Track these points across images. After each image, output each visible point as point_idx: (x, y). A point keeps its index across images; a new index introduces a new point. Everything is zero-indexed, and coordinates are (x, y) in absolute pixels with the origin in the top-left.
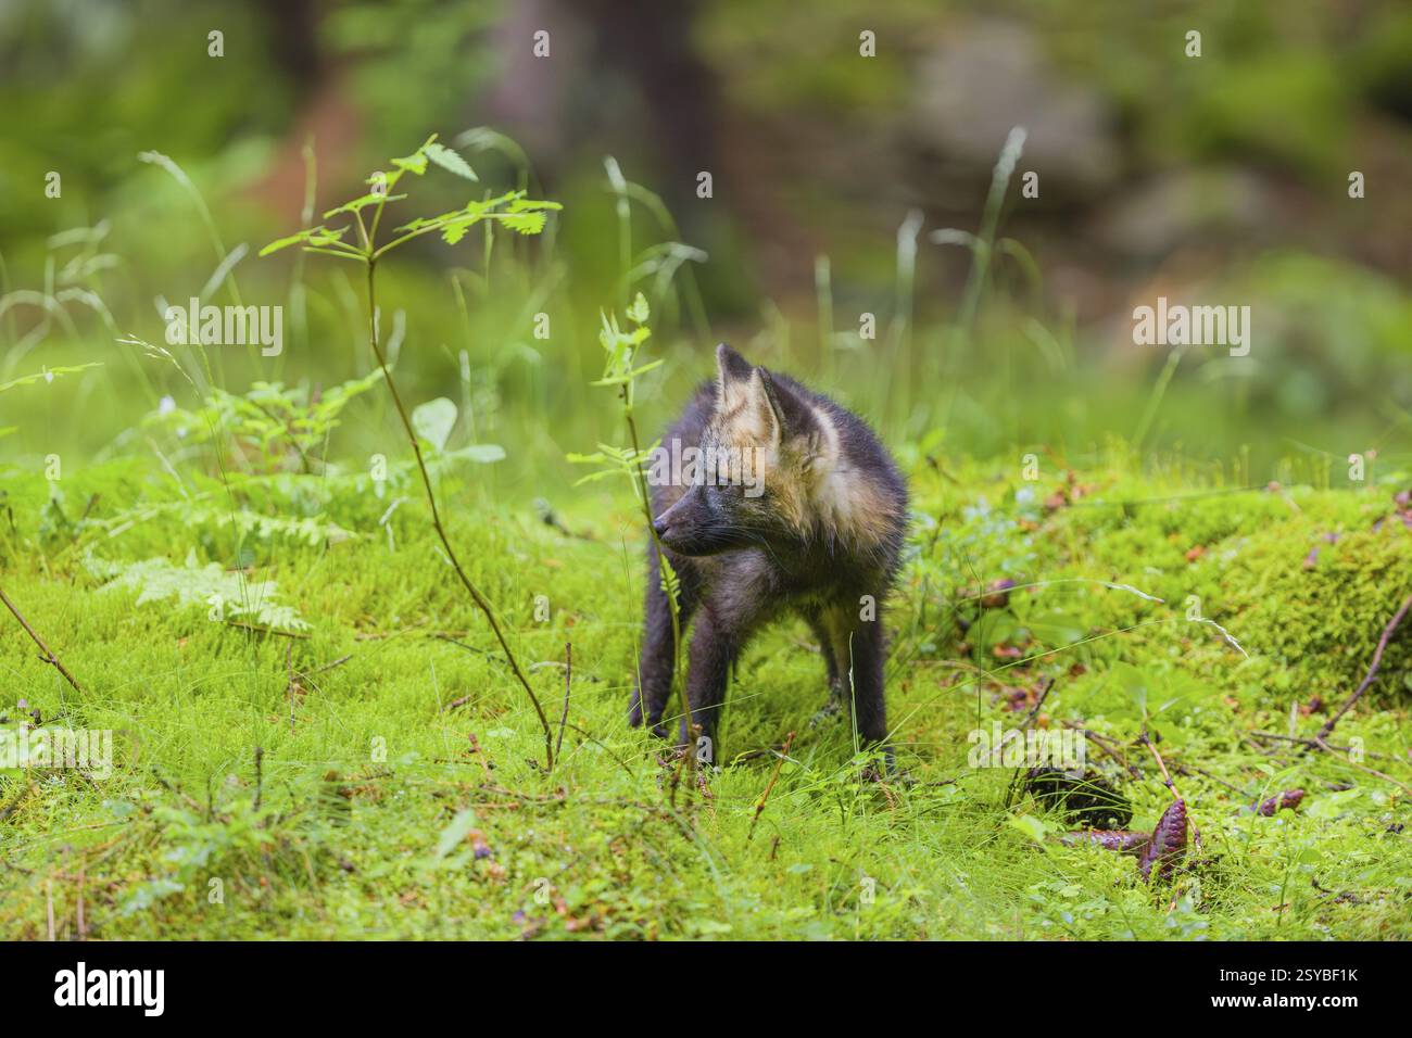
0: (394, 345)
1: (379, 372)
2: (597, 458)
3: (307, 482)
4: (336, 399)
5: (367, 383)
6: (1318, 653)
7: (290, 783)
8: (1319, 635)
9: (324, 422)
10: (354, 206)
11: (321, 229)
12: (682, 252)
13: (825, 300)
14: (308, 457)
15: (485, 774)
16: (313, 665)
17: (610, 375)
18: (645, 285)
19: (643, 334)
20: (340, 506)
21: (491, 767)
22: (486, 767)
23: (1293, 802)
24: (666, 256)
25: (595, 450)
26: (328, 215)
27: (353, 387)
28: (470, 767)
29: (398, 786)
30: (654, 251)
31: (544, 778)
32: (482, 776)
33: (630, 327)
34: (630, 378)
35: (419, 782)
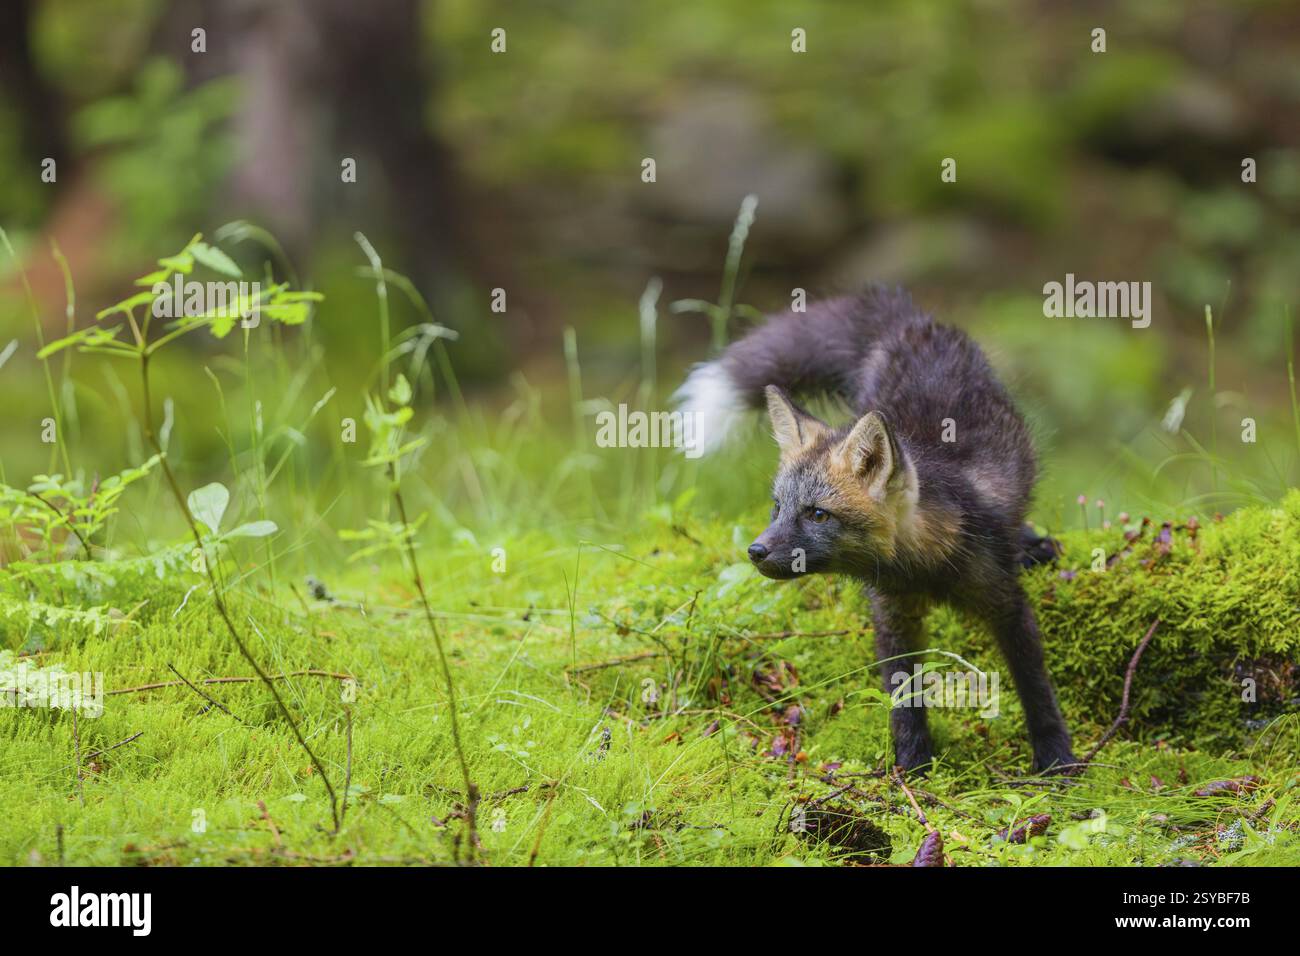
0: (165, 433)
1: (155, 460)
2: (367, 534)
3: (90, 567)
4: (114, 487)
5: (144, 470)
6: (1060, 686)
7: (91, 856)
8: (1060, 668)
9: (105, 509)
10: (127, 306)
11: (95, 329)
12: (434, 331)
13: (574, 370)
14: (89, 545)
15: (276, 839)
16: (106, 744)
17: (375, 455)
18: (403, 364)
19: (406, 414)
20: (122, 589)
21: (280, 832)
22: (275, 832)
23: (1040, 828)
24: (420, 336)
25: (366, 527)
26: (101, 315)
27: (129, 475)
28: (259, 832)
29: (193, 855)
30: (410, 332)
31: (331, 840)
32: (273, 841)
33: (393, 407)
34: (394, 457)
35: (213, 850)
